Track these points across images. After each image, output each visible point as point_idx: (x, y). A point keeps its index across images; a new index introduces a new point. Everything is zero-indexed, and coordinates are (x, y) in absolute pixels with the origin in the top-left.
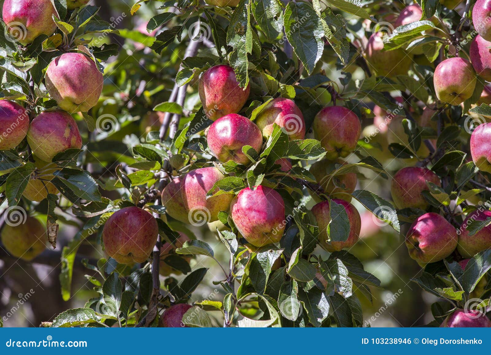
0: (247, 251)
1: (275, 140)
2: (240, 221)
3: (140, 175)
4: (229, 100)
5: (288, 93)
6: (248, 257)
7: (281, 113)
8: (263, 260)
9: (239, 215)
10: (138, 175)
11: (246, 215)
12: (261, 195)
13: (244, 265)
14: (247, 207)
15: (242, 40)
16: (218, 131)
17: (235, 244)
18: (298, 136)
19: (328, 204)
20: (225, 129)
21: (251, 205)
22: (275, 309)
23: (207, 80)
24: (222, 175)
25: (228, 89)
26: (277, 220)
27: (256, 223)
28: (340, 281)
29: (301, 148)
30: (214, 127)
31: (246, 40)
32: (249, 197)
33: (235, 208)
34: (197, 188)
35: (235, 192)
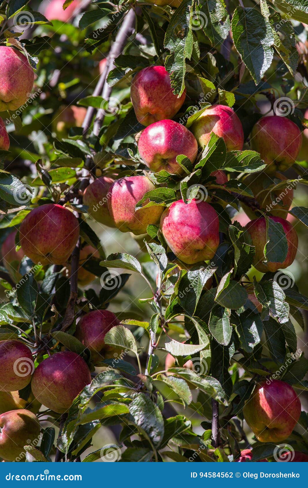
0: (177, 268)
1: (212, 150)
2: (171, 235)
3: (61, 172)
4: (163, 104)
5: (227, 99)
6: (178, 275)
7: (219, 121)
8: (193, 279)
9: (170, 229)
10: (59, 172)
11: (178, 230)
12: (195, 209)
13: (174, 284)
14: (179, 221)
15: (181, 43)
16: (151, 138)
17: (164, 259)
18: (236, 147)
19: (265, 222)
20: (158, 136)
21: (183, 219)
22: (205, 333)
23: (140, 82)
24: (153, 185)
25: (163, 92)
26: (210, 237)
27: (188, 238)
28: (276, 305)
29: (238, 159)
30: (147, 133)
31: (185, 44)
32: (182, 210)
33: (166, 222)
34: (125, 198)
35: (167, 204)
